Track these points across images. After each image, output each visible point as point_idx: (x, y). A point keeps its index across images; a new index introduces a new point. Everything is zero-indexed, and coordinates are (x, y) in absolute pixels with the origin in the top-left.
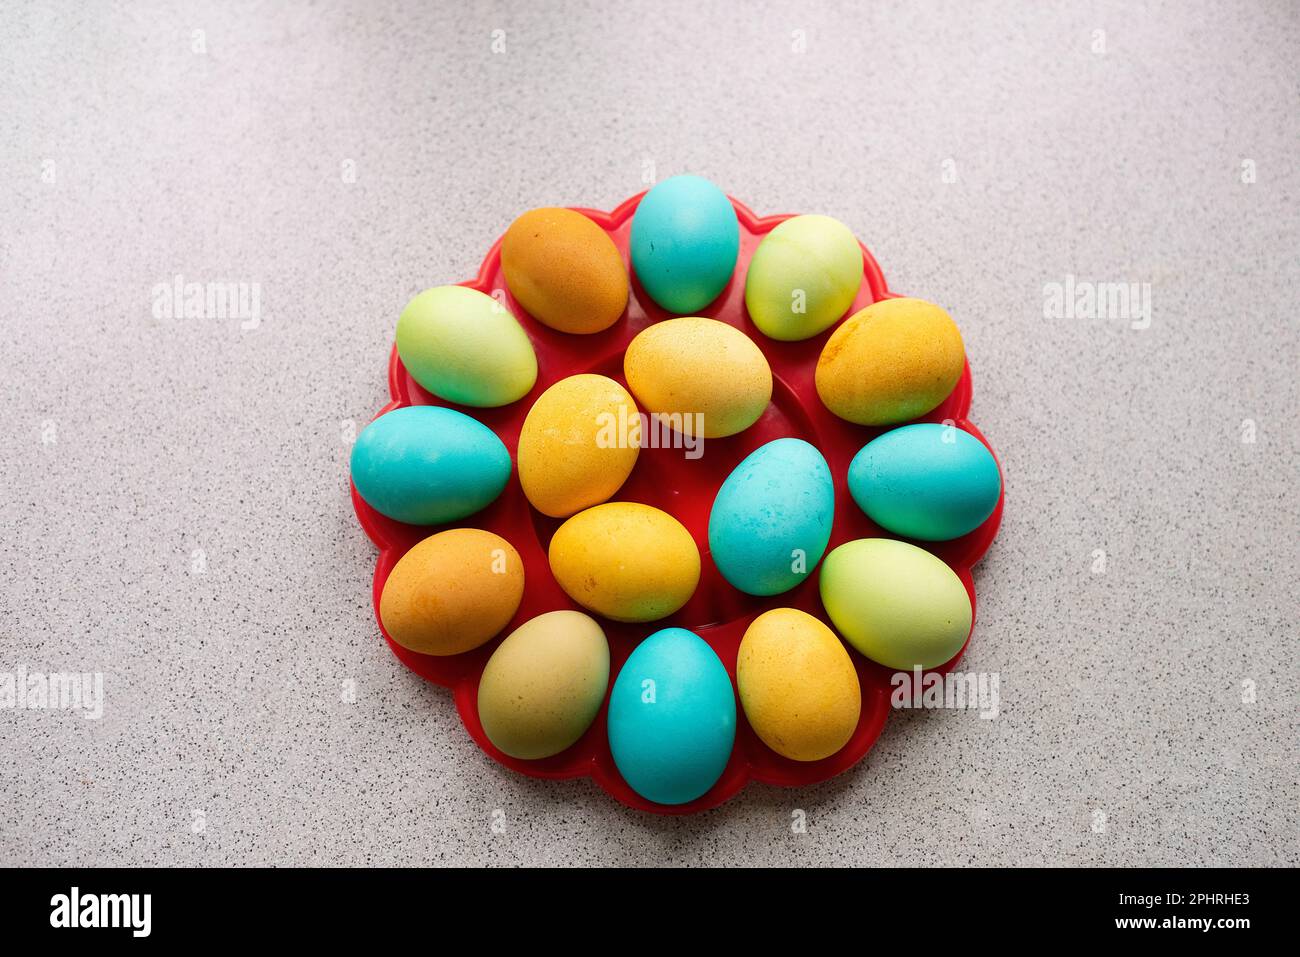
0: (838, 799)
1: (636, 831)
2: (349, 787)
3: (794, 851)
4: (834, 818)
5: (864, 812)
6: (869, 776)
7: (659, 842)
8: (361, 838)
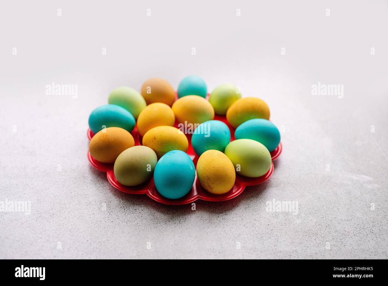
0: (227, 212)
1: (159, 213)
2: (68, 196)
3: (211, 223)
4: (226, 216)
5: (236, 216)
6: (238, 208)
7: (166, 217)
8: (68, 207)
